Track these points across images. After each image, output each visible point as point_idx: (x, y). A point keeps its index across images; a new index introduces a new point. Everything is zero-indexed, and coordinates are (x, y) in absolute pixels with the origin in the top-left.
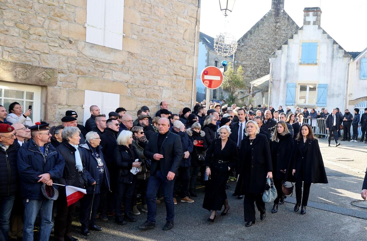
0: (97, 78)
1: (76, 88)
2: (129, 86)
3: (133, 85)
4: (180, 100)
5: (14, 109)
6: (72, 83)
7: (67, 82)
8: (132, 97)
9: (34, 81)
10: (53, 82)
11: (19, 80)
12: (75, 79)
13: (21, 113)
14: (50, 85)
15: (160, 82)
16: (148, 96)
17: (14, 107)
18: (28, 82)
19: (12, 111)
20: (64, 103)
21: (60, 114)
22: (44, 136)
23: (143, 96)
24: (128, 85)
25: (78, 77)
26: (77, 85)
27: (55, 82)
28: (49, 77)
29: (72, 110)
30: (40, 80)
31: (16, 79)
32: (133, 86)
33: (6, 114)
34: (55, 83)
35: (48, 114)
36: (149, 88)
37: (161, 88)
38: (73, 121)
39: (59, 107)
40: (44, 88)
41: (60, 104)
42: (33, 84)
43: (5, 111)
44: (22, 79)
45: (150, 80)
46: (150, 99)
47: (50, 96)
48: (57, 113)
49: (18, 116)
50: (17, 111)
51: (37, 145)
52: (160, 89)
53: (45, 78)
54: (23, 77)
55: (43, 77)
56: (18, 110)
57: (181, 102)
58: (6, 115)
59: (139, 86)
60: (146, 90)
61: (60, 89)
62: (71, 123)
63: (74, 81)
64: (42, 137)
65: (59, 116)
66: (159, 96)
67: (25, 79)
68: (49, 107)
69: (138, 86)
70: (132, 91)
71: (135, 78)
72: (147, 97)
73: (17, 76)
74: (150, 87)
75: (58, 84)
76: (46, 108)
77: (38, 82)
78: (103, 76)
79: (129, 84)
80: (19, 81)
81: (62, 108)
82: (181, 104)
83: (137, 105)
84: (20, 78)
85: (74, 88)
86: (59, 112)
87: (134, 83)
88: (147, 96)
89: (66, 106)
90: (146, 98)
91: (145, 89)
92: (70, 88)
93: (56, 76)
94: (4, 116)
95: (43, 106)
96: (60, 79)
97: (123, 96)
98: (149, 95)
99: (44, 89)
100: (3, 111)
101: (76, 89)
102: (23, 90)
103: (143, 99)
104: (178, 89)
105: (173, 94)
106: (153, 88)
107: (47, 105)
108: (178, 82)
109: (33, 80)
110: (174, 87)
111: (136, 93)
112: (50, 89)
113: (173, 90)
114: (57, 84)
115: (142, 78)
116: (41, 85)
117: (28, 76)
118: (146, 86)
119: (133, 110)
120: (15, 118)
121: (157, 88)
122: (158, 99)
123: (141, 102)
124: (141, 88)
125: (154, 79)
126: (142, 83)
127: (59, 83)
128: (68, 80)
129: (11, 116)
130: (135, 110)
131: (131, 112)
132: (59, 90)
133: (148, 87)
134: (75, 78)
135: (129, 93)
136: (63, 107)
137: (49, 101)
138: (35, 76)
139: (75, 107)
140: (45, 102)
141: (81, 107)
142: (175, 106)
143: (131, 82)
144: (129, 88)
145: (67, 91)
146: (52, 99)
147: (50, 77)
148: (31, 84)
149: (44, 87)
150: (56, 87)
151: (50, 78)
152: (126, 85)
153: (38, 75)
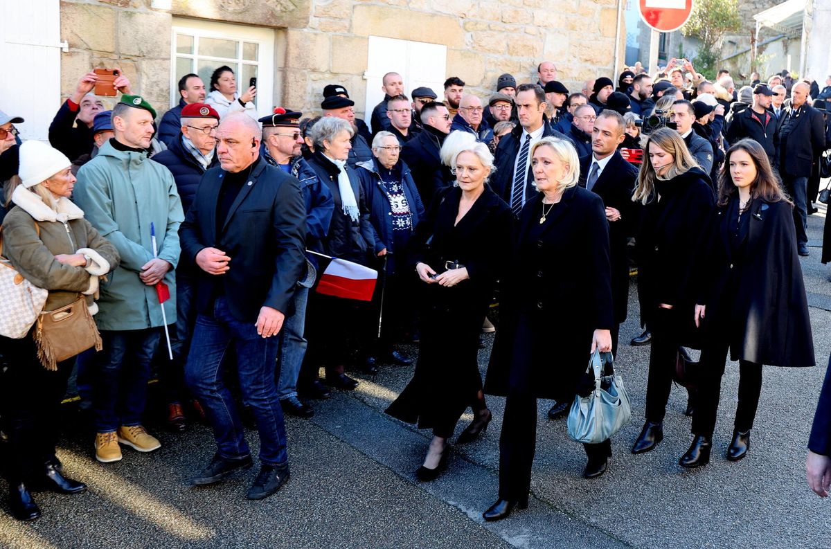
0: (396, 7)
1: (349, 31)
2: (467, 26)
3: (476, 24)
4: (586, 61)
5: (220, 80)
6: (341, 19)
7: (330, 17)
8: (475, 54)
9: (260, 17)
10: (300, 19)
11: (229, 14)
12: (347, 11)
13: (234, 91)
14: (295, 25)
15: (540, 16)
16: (511, 50)
17: (219, 77)
18: (249, 20)
19: (215, 85)
20: (323, 68)
21: (315, 93)
22: (284, 140)
23: (500, 50)
24: (465, 24)
25: (354, 7)
26: (351, 26)
27: (304, 18)
28: (292, 7)
29: (340, 84)
30: (273, 15)
31: (223, 12)
32: (478, 26)
33: (203, 94)
34: (304, 21)
35: (288, 93)
36: (515, 30)
37: (543, 30)
38: (347, 108)
39: (313, 76)
40: (281, 32)
41: (314, 71)
42: (258, 23)
43: (202, 88)
44: (235, 12)
45: (516, 11)
46: (515, 59)
47: (293, 52)
48: (309, 89)
49: (227, 97)
50: (225, 86)
51: (273, 161)
52: (540, 33)
53: (282, 8)
54: (237, 8)
55: (279, 8)
56: (227, 84)
57: (588, 64)
58: (203, 97)
59: (491, 26)
60: (507, 35)
61: (316, 34)
62: (343, 112)
63: (344, 16)
64: (281, 141)
65: (313, 99)
66: (538, 49)
67: (240, 11)
68: (291, 78)
69: (489, 26)
70: (474, 37)
71: (481, 6)
72: (509, 53)
73: (226, 5)
74: (516, 27)
75: (310, 23)
76: (284, 80)
77: (268, 19)
78: (408, 4)
79: (467, 20)
80: (229, 18)
81: (320, 79)
82: (590, 70)
83: (486, 72)
84: (231, 9)
85: (346, 32)
86: (313, 89)
87: (478, 19)
88: (509, 49)
89: (327, 75)
90: (507, 56)
91: (506, 34)
92: (338, 33)
93: (306, 4)
94: (198, 100)
95: (279, 75)
96: (314, 11)
97: (454, 50)
98: (514, 47)
99: (281, 34)
100: (198, 88)
101: (348, 35)
102: (237, 39)
103: (501, 58)
104: (582, 32)
105: (570, 44)
106: (522, 30)
107: (288, 73)
108: (582, 15)
109: (257, 15)
110: (573, 28)
111: (483, 43)
112: (294, 34)
113: (569, 33)
114: (308, 23)
115: (498, 7)
116: (274, 25)
117: (247, 4)
118: (508, 26)
119: (476, 84)
120: (221, 104)
121: (531, 29)
122: (534, 57)
123: (496, 65)
124: (495, 30)
125: (527, 8)
126: (498, 19)
127: (313, 21)
128: (332, 13)
129: (214, 99)
130: (482, 83)
131: (473, 88)
132: (313, 36)
133: (512, 29)
134: (347, 9)
135: (469, 44)
136: (321, 76)
137: (293, 62)
138: (262, 4)
139: (345, 76)
140: (282, 65)
141: (361, 77)
142: (575, 74)
143: (473, 16)
144: (468, 32)
145: (330, 39)
146: (298, 58)
147: (294, 7)
148: (253, 23)
149: (280, 29)
150: (305, 30)
151: (293, 10)
152: (461, 25)
153: (267, 3)
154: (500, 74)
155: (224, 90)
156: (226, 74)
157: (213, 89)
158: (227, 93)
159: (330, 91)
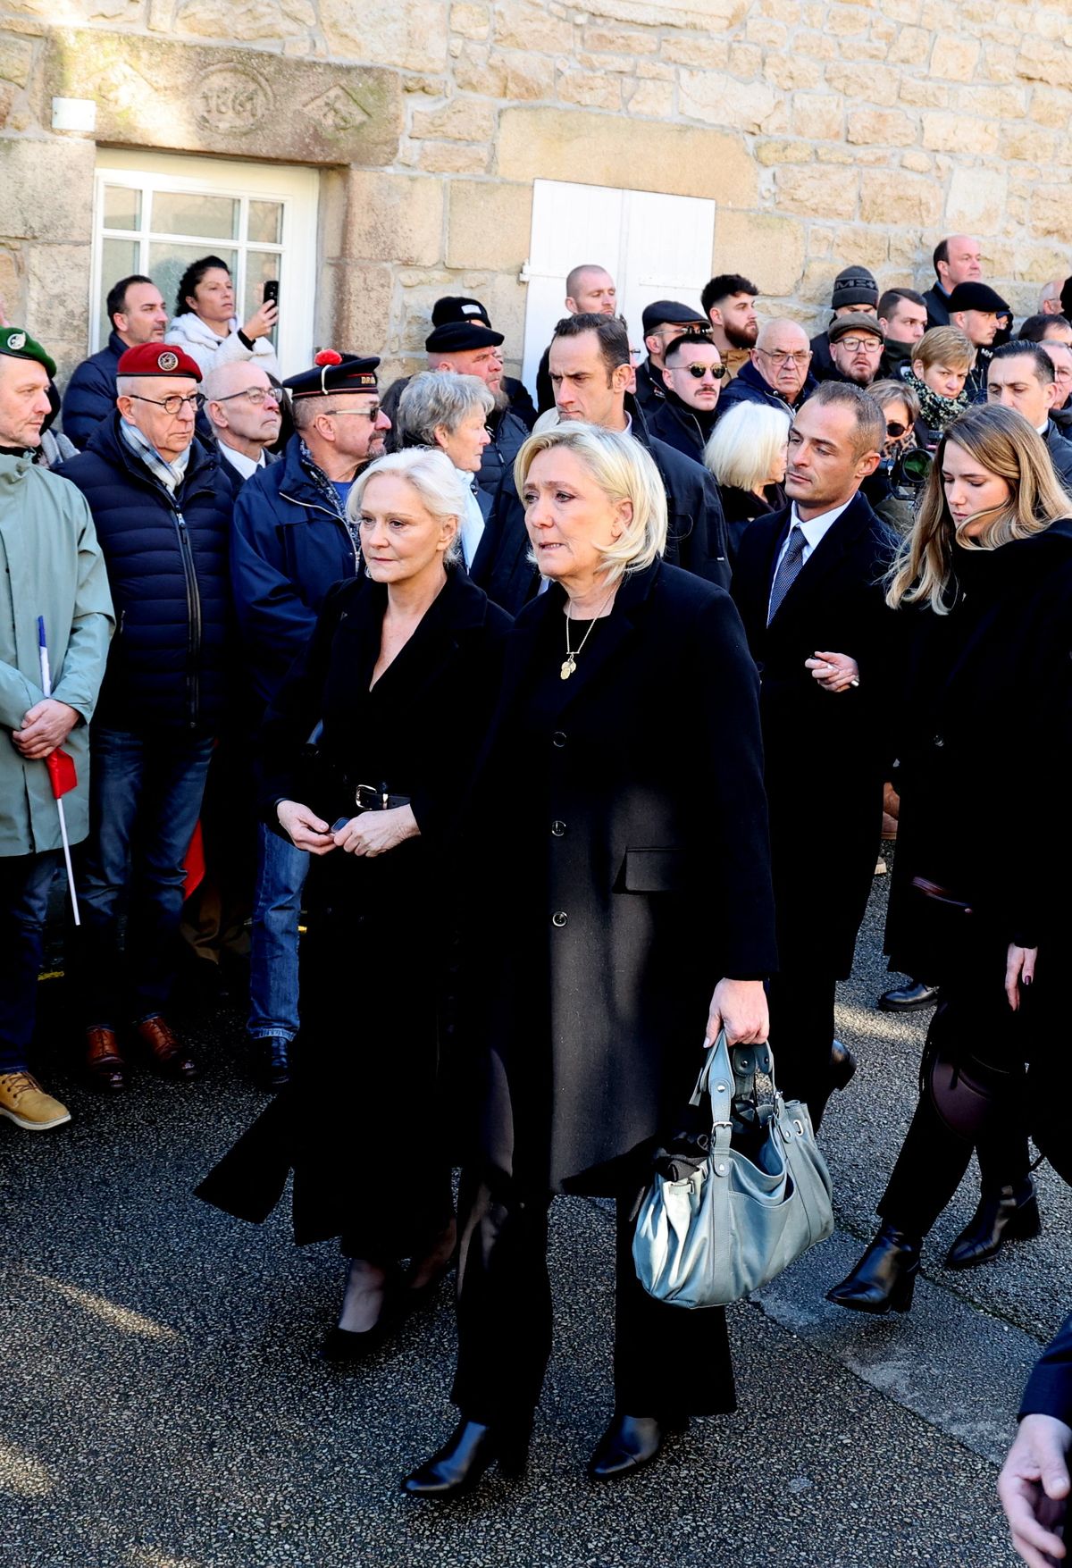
0: (598, 111)
1: (488, 170)
2: (763, 154)
3: (785, 149)
4: (1049, 232)
5: (201, 290)
6: (473, 141)
7: (446, 137)
8: (781, 218)
9: (288, 141)
10: (377, 144)
11: (219, 138)
12: (484, 123)
13: (229, 313)
14: (365, 159)
15: (938, 127)
16: (867, 208)
17: (198, 282)
18: (264, 150)
19: (189, 300)
20: (429, 257)
21: (409, 315)
22: (349, 425)
23: (841, 209)
24: (758, 148)
25: (501, 113)
26: (493, 156)
27: (386, 143)
28: (360, 117)
29: (466, 295)
30: (317, 137)
31: (207, 133)
32: (789, 152)
33: (163, 323)
34: (387, 149)
35: (349, 317)
36: (878, 159)
37: (943, 160)
38: (487, 351)
39: (406, 276)
40: (333, 175)
41: (407, 263)
42: (284, 156)
43: (159, 308)
44: (233, 133)
45: (881, 115)
46: (876, 229)
47: (361, 222)
48: (396, 309)
49: (213, 329)
50: (211, 302)
51: (320, 475)
52: (938, 168)
53: (338, 121)
54: (238, 123)
55: (330, 121)
56: (216, 297)
57: (1054, 243)
58: (162, 327)
59: (820, 152)
60: (860, 174)
61: (413, 179)
62: (478, 359)
63: (479, 136)
64: (341, 429)
65: (404, 330)
66: (932, 205)
67: (244, 130)
68: (355, 281)
69: (816, 152)
70: (780, 180)
71: (798, 104)
72: (862, 215)
73: (213, 117)
74: (880, 153)
75: (400, 155)
76: (341, 285)
77: (308, 145)
78: (626, 103)
79: (763, 140)
80: (220, 146)
81: (421, 283)
82: (1056, 255)
83: (808, 262)
84: (223, 126)
85: (482, 172)
86: (405, 307)
87: (790, 136)
88: (862, 208)
89: (438, 275)
90: (858, 223)
91: (855, 170)
92: (464, 175)
93: (392, 108)
94: (151, 335)
95: (329, 273)
96: (409, 124)
97: (733, 211)
98: (874, 203)
99: (335, 182)
100: (152, 307)
101: (487, 178)
102: (235, 194)
103: (843, 229)
104: (1039, 163)
105: (1010, 194)
106: (895, 161)
107: (349, 269)
108: (1040, 121)
109: (283, 138)
110: (1017, 155)
111: (800, 194)
112: (363, 179)
113: (1009, 168)
114: (394, 152)
115: (838, 106)
116: (320, 159)
117: (259, 113)
118: (860, 152)
119: (783, 290)
120: (199, 343)
121: (918, 159)
122: (922, 224)
123: (831, 245)
124: (830, 162)
125: (903, 106)
126: (837, 135)
127: (407, 148)
128: (450, 129)
129: (184, 333)
130: (797, 288)
131: (775, 302)
132: (406, 184)
133: (872, 158)
134: (484, 118)
135: (767, 195)
136: (422, 276)
137: (359, 247)
138: (294, 112)
139: (479, 277)
140: (336, 252)
141: (514, 278)
142: (1020, 265)
143: (778, 129)
144: (767, 166)
145: (444, 188)
146: (373, 234)
147: (364, 118)
148: (273, 155)
149: (333, 170)
150: (390, 170)
151: (363, 124)
152: (751, 150)
153: (306, 110)
154: (840, 268)
155: (208, 311)
156: (214, 275)
157: (183, 309)
158: (217, 320)
159: (448, 310)
